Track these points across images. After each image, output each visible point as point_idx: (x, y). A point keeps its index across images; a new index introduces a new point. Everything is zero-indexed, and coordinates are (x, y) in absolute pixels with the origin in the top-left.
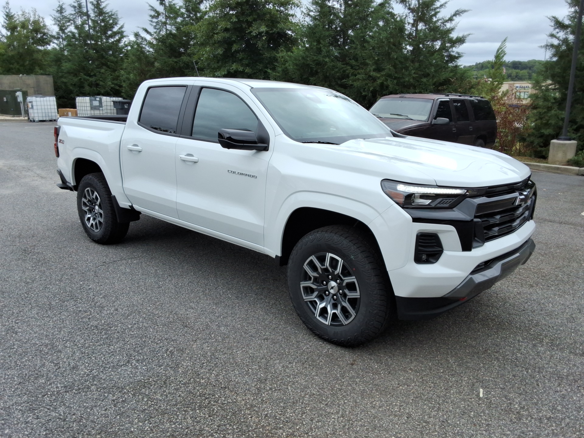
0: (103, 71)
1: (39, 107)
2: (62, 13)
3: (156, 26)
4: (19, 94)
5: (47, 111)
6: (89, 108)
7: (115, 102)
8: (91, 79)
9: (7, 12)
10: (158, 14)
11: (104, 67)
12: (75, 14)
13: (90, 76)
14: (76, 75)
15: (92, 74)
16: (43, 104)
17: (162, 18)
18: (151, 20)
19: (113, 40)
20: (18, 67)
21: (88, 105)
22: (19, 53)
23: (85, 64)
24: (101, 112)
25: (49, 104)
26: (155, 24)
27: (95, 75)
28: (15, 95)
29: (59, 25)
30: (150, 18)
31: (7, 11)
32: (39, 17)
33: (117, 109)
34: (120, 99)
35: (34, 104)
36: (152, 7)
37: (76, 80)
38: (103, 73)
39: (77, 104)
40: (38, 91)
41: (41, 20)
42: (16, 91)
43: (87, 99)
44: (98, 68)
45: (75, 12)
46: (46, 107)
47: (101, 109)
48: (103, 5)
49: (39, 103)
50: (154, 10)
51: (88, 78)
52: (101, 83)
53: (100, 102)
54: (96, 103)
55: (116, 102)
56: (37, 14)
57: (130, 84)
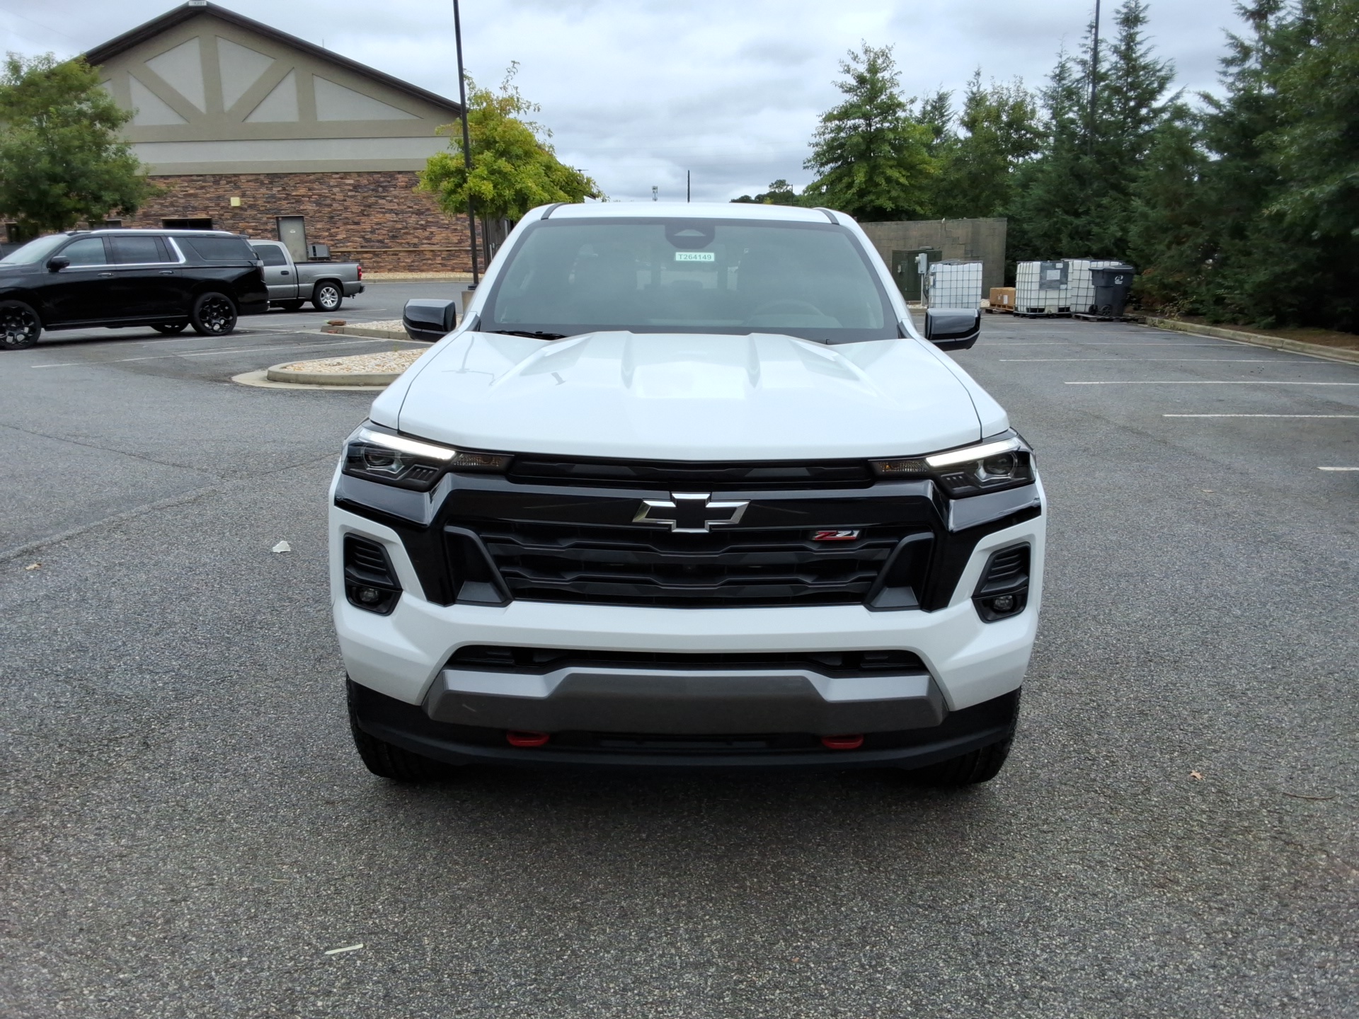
0: (1105, 201)
1: (946, 285)
2: (1064, 79)
3: (1233, 84)
4: (922, 258)
5: (960, 293)
6: (1036, 286)
7: (1095, 272)
8: (1077, 222)
9: (972, 93)
10: (1245, 52)
11: (1112, 193)
12: (1084, 77)
13: (1077, 214)
14: (1049, 215)
15: (1080, 210)
16: (954, 278)
17: (1253, 63)
18: (1225, 69)
19: (1147, 128)
20: (963, 202)
21: (1036, 278)
22: (970, 173)
23: (1069, 190)
24: (1063, 295)
25: (966, 278)
26: (1230, 80)
27: (1087, 212)
28: (914, 259)
29: (1051, 107)
30: (1222, 67)
31: (975, 89)
32: (1026, 94)
33: (1097, 288)
34: (1114, 264)
35: (938, 277)
36: (1233, 37)
37: (1046, 224)
38: (1106, 208)
39: (1018, 278)
40: (972, 251)
41: (1028, 99)
42: (917, 253)
43: (1036, 265)
44: (1098, 196)
45: (1083, 74)
46: (960, 285)
47: (1063, 287)
48: (1140, 50)
49: (947, 277)
50: (1236, 46)
51: (1069, 218)
52: (1095, 229)
53: (1065, 272)
54: (1054, 275)
55: (1098, 271)
56: (1022, 86)
57: (1147, 229)
